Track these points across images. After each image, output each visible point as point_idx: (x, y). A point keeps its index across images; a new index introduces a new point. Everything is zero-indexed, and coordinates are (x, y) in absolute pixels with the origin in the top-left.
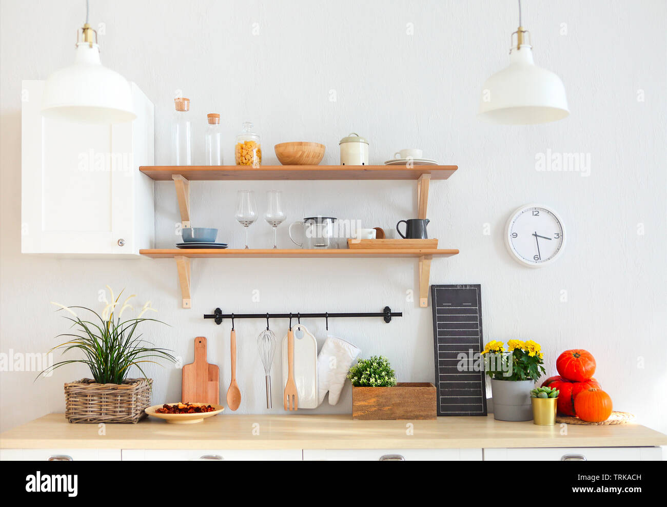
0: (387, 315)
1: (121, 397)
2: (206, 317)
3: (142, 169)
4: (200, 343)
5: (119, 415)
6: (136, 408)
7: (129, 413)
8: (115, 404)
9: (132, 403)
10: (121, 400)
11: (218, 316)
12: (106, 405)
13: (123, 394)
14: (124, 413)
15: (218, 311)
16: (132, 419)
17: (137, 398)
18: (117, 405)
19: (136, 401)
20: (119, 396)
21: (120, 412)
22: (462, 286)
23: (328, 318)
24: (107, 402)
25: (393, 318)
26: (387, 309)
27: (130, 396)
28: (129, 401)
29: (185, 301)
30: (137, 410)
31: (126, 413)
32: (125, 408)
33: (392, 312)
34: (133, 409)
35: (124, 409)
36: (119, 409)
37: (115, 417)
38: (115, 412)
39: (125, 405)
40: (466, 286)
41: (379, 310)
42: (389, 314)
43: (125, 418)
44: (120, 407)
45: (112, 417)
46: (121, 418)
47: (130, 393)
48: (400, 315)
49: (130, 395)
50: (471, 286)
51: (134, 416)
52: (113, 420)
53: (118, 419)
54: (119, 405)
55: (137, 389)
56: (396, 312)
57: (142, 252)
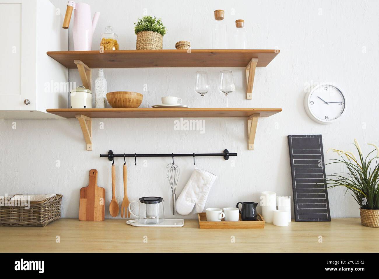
0: (226, 155)
1: (33, 209)
2: (102, 156)
3: (49, 54)
4: (93, 174)
5: (32, 221)
6: (45, 216)
7: (39, 220)
8: (30, 214)
9: (41, 213)
10: (33, 211)
11: (111, 156)
12: (24, 215)
13: (35, 207)
14: (36, 220)
15: (111, 152)
16: (42, 224)
17: (45, 210)
18: (30, 215)
19: (45, 211)
20: (32, 209)
21: (33, 219)
22: (309, 136)
23: (195, 157)
24: (24, 212)
25: (230, 157)
26: (226, 151)
27: (40, 209)
28: (39, 212)
29: (88, 145)
30: (45, 218)
31: (37, 220)
32: (37, 216)
33: (229, 153)
34: (42, 217)
35: (35, 217)
36: (32, 217)
37: (29, 223)
38: (29, 219)
39: (37, 214)
40: (312, 136)
41: (220, 151)
42: (228, 154)
43: (36, 223)
44: (33, 216)
45: (27, 223)
46: (33, 223)
47: (40, 206)
48: (235, 155)
49: (39, 207)
50: (315, 136)
51: (43, 222)
52: (28, 224)
53: (31, 224)
54: (32, 215)
55: (45, 204)
56: (232, 153)
57: (49, 111)
